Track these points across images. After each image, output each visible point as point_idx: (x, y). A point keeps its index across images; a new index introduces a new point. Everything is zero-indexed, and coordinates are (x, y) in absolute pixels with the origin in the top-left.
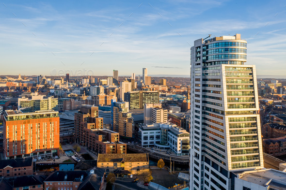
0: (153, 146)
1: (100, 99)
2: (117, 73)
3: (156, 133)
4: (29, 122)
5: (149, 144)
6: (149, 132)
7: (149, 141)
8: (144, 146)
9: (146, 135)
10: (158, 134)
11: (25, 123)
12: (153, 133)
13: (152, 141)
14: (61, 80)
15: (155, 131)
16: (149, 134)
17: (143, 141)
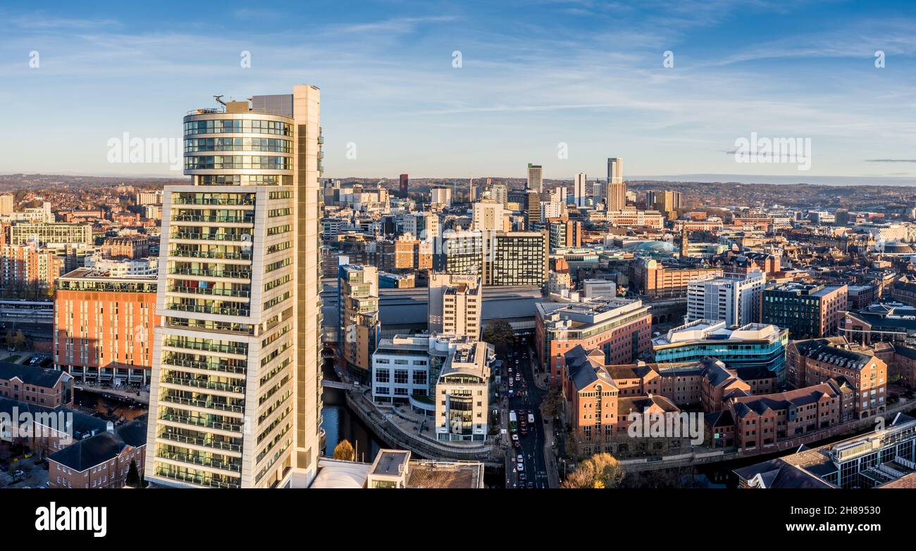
0: (406, 402)
1: (397, 252)
2: (539, 173)
3: (415, 363)
4: (96, 298)
5: (392, 394)
6: (392, 358)
7: (392, 385)
8: (378, 399)
9: (382, 366)
10: (420, 368)
11: (88, 298)
12: (406, 362)
13: (401, 386)
14: (377, 191)
15: (411, 359)
16: (392, 364)
17: (376, 384)
